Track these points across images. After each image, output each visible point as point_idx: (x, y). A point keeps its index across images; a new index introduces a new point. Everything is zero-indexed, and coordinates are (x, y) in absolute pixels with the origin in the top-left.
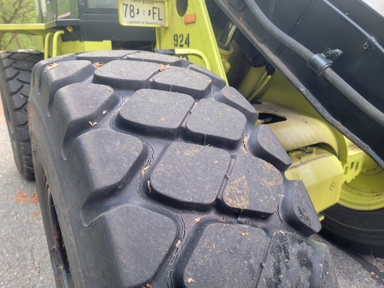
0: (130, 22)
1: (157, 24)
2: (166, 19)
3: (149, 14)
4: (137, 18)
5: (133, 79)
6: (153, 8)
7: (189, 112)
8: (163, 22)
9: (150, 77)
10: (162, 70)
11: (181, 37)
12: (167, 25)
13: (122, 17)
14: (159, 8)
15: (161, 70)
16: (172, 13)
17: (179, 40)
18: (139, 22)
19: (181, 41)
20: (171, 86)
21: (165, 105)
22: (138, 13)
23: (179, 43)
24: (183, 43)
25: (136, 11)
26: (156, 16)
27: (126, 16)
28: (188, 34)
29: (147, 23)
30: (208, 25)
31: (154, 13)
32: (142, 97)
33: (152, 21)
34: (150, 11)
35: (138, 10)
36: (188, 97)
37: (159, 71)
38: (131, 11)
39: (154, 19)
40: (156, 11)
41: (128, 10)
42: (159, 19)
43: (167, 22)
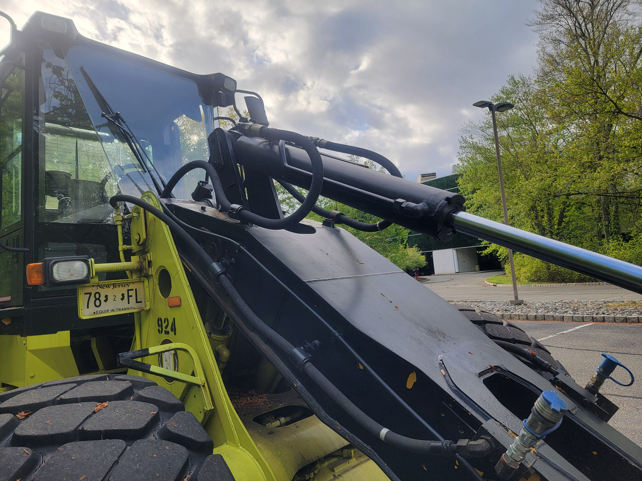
0: (94, 313)
1: (134, 308)
2: (146, 300)
3: (122, 299)
4: (104, 306)
5: (59, 432)
6: (128, 290)
7: (117, 462)
8: (142, 305)
9: (79, 425)
10: (98, 411)
11: (166, 322)
12: (148, 308)
13: (82, 310)
14: (136, 289)
15: (96, 411)
16: (154, 294)
17: (164, 325)
18: (108, 311)
19: (166, 327)
20: (102, 432)
21: (88, 459)
22: (106, 301)
23: (164, 329)
24: (169, 329)
25: (103, 298)
26: (133, 300)
27: (88, 307)
28: (174, 319)
29: (120, 310)
30: (194, 311)
31: (129, 296)
32: (64, 455)
33: (127, 306)
34: (123, 295)
35: (106, 296)
36: (120, 442)
37: (94, 412)
38: (96, 299)
39: (129, 303)
40: (132, 293)
41: (92, 299)
42: (137, 302)
43: (148, 303)
